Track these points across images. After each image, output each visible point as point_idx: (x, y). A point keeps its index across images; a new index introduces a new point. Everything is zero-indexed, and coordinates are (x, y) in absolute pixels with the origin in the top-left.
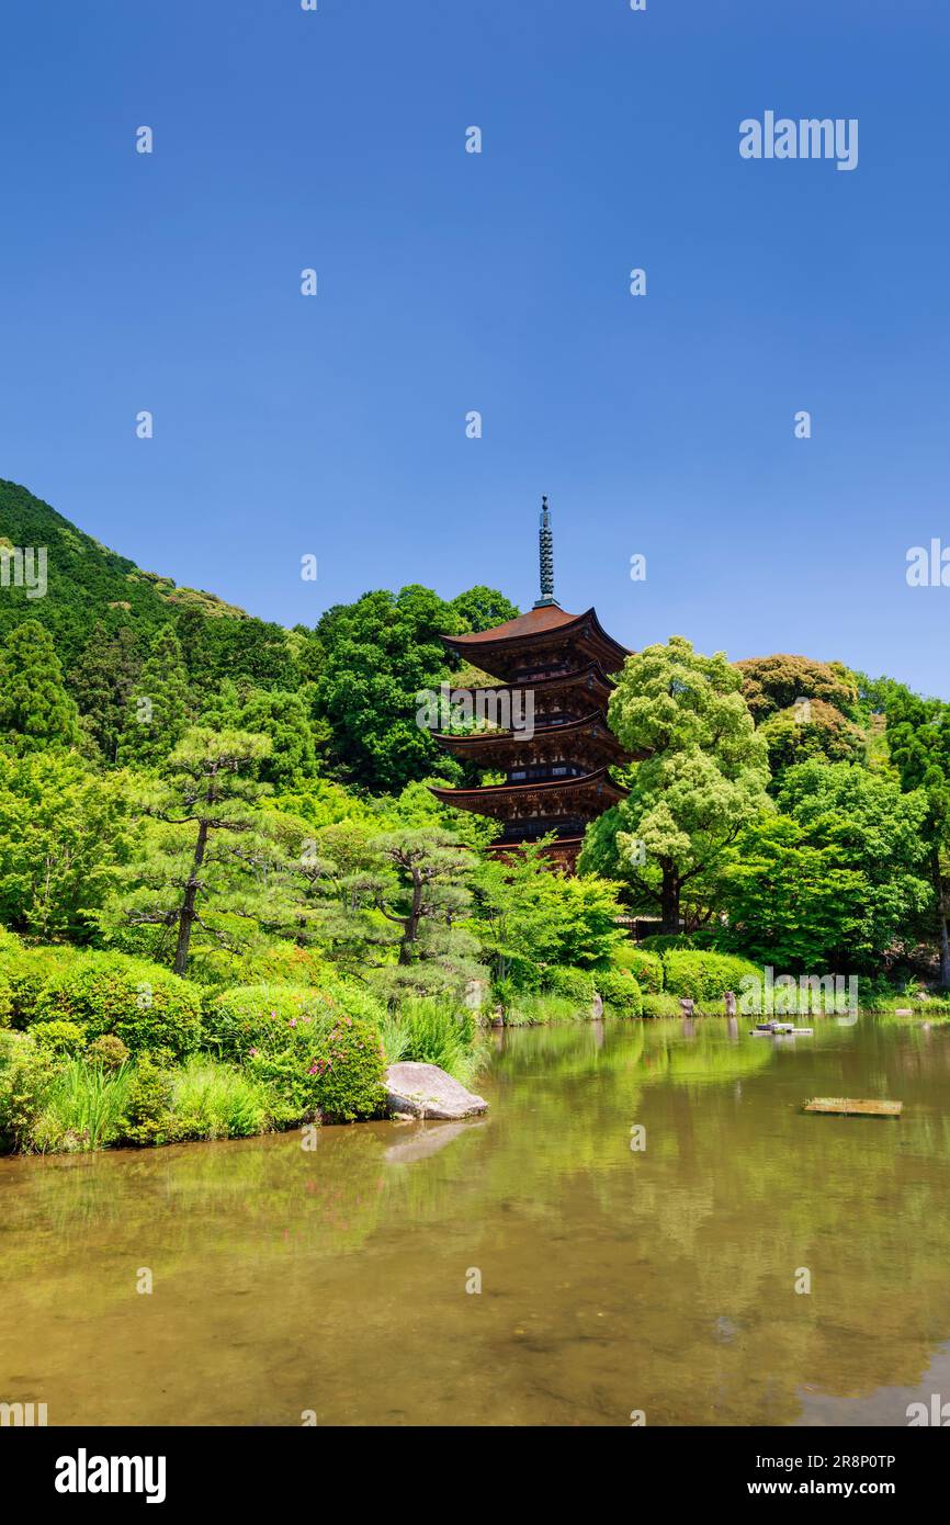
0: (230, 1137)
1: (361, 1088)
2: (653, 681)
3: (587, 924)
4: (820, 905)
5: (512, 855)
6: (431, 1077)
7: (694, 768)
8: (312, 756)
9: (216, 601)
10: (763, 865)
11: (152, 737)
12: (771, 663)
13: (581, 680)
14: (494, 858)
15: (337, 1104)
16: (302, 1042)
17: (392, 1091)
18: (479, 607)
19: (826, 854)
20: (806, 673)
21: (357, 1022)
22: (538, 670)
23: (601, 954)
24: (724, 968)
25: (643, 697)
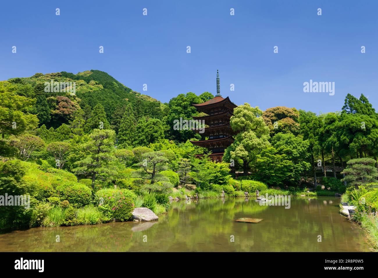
0: (90, 224)
1: (126, 213)
2: (239, 114)
3: (221, 174)
4: (280, 169)
5: (202, 157)
6: (146, 211)
7: (250, 135)
8: (163, 134)
9: (150, 97)
10: (265, 159)
11: (126, 130)
12: (277, 109)
13: (225, 114)
14: (197, 158)
15: (119, 217)
16: (111, 202)
17: (134, 214)
18: (206, 97)
19: (282, 156)
20: (285, 111)
21: (127, 198)
22: (216, 112)
23: (224, 181)
24: (256, 185)
25: (237, 118)
